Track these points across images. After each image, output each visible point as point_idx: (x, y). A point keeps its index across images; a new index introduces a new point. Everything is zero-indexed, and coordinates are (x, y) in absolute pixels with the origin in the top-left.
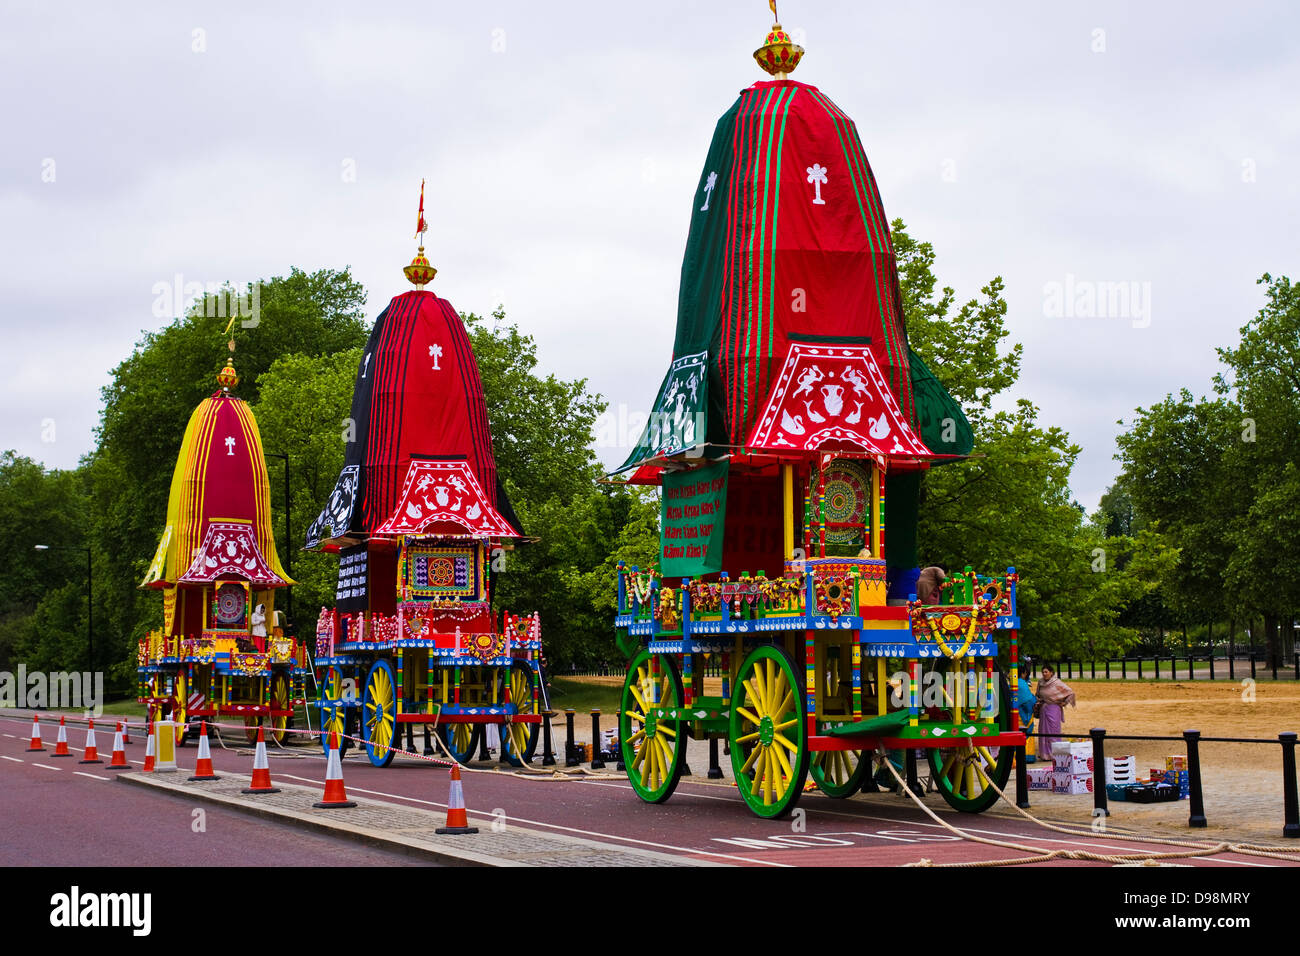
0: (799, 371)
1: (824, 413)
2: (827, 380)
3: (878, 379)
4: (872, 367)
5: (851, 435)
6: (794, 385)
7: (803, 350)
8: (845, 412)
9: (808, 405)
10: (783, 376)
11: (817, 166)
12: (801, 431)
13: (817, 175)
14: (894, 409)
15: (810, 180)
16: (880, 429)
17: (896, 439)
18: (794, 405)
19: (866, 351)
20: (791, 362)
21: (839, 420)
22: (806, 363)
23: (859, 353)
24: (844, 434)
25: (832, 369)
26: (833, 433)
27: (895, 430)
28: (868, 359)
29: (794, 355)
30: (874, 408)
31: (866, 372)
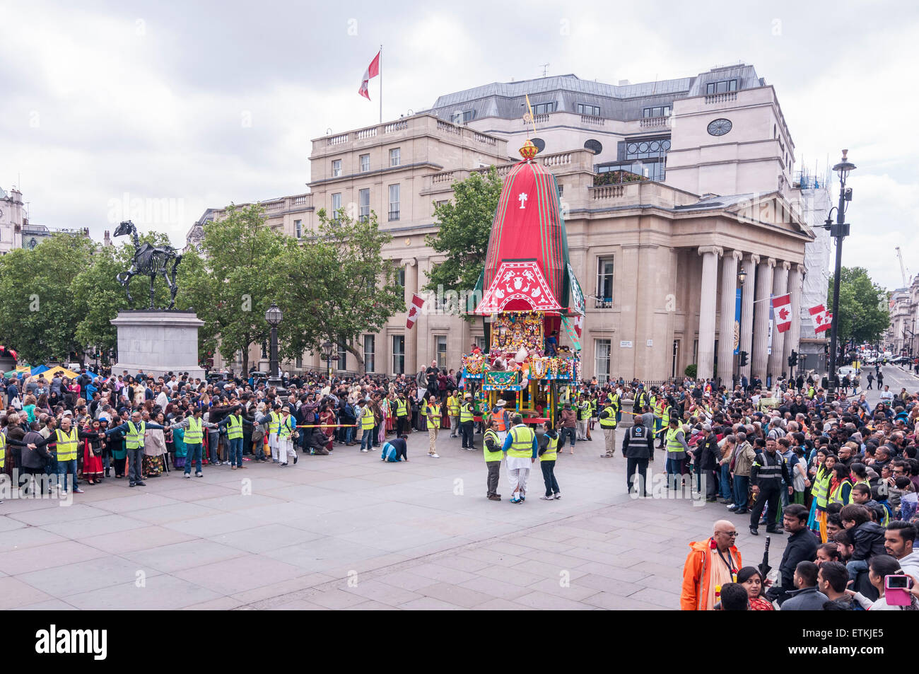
2: (516, 276)
3: (538, 273)
4: (537, 269)
5: (523, 297)
6: (502, 278)
7: (507, 265)
9: (507, 285)
11: (523, 194)
13: (523, 197)
14: (544, 284)
15: (520, 199)
16: (536, 293)
17: (542, 296)
18: (501, 286)
19: (535, 264)
20: (502, 270)
23: (531, 265)
24: (520, 296)
26: (516, 296)
27: (543, 292)
28: (535, 267)
29: (503, 267)
30: (535, 285)
31: (533, 272)
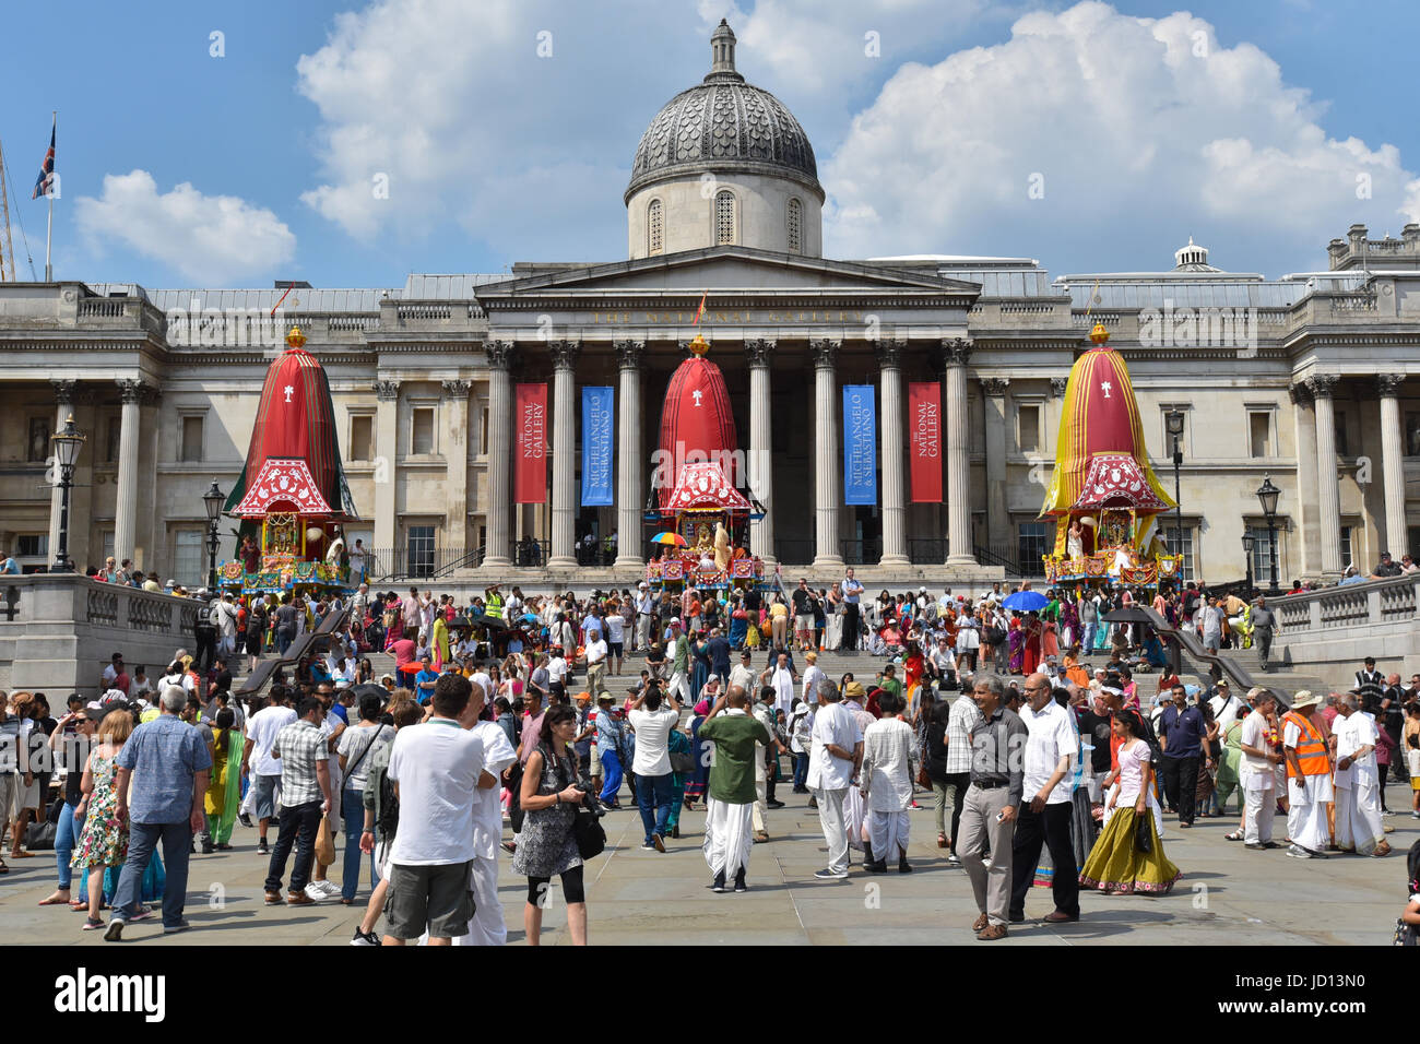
0: (269, 471)
1: (279, 488)
8: (289, 487)
10: (261, 474)
12: (267, 496)
21: (286, 491)
22: (274, 468)
25: (285, 470)
